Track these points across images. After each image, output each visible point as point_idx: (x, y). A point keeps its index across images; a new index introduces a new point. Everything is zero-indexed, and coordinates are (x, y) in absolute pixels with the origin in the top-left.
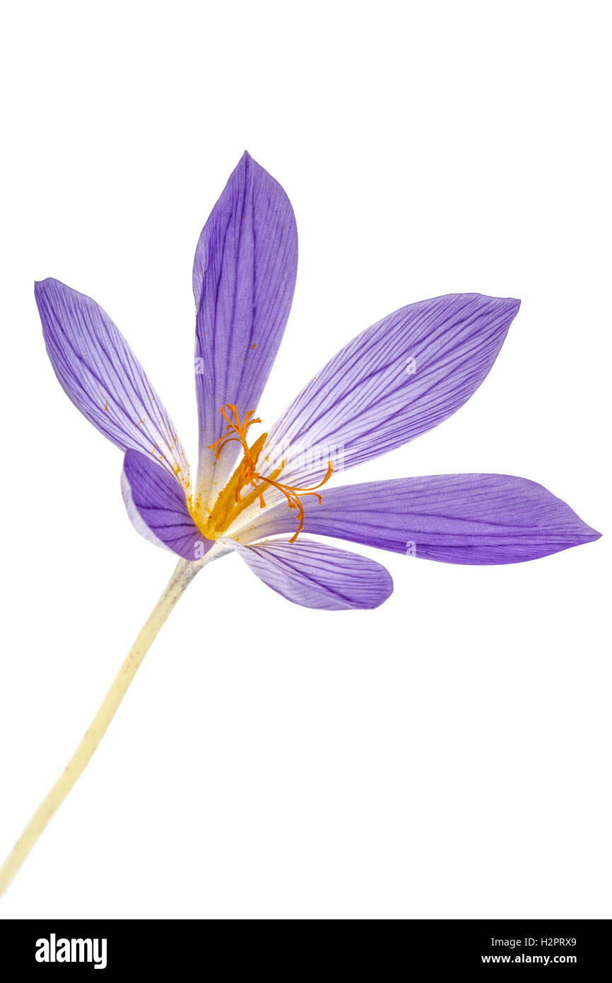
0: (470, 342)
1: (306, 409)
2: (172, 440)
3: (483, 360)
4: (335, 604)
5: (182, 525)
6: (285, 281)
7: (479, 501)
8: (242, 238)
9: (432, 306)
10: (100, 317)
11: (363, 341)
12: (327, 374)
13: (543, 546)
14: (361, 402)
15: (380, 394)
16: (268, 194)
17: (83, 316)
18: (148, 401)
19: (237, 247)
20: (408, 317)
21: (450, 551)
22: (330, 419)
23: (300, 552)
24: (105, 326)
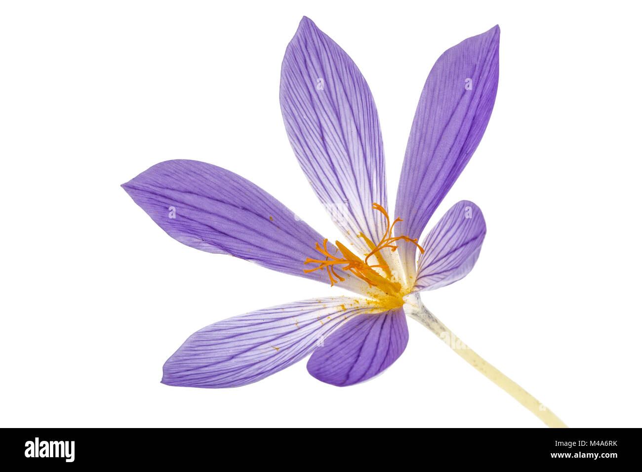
0: (323, 61)
1: (331, 196)
2: (319, 304)
3: (340, 57)
4: (474, 256)
5: (382, 328)
6: (231, 180)
7: (443, 97)
8: (186, 202)
9: (286, 80)
10: (207, 333)
11: (295, 139)
12: (311, 172)
13: (492, 69)
14: (340, 153)
15: (339, 137)
16: (160, 175)
17: (202, 346)
18: (283, 314)
19: (192, 208)
20: (289, 100)
21: (471, 136)
22: (345, 181)
23: (433, 247)
24: (216, 330)
